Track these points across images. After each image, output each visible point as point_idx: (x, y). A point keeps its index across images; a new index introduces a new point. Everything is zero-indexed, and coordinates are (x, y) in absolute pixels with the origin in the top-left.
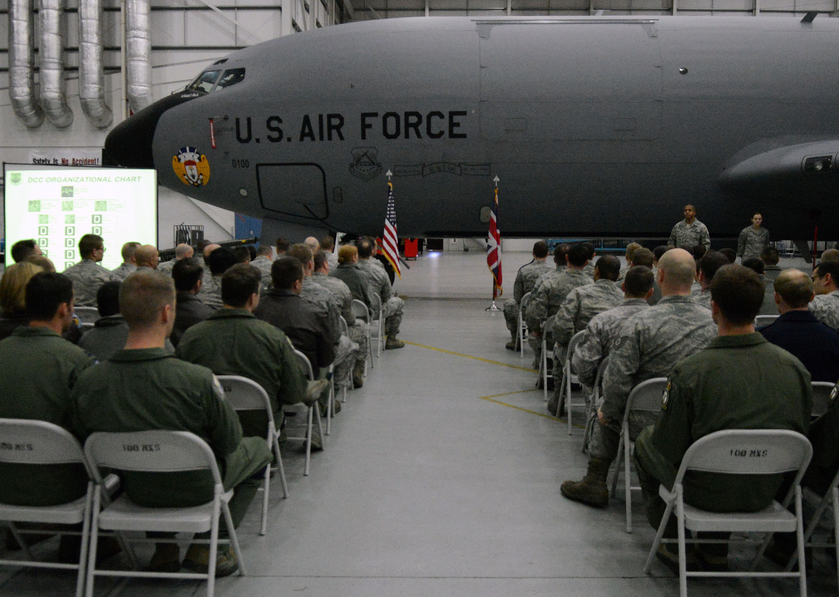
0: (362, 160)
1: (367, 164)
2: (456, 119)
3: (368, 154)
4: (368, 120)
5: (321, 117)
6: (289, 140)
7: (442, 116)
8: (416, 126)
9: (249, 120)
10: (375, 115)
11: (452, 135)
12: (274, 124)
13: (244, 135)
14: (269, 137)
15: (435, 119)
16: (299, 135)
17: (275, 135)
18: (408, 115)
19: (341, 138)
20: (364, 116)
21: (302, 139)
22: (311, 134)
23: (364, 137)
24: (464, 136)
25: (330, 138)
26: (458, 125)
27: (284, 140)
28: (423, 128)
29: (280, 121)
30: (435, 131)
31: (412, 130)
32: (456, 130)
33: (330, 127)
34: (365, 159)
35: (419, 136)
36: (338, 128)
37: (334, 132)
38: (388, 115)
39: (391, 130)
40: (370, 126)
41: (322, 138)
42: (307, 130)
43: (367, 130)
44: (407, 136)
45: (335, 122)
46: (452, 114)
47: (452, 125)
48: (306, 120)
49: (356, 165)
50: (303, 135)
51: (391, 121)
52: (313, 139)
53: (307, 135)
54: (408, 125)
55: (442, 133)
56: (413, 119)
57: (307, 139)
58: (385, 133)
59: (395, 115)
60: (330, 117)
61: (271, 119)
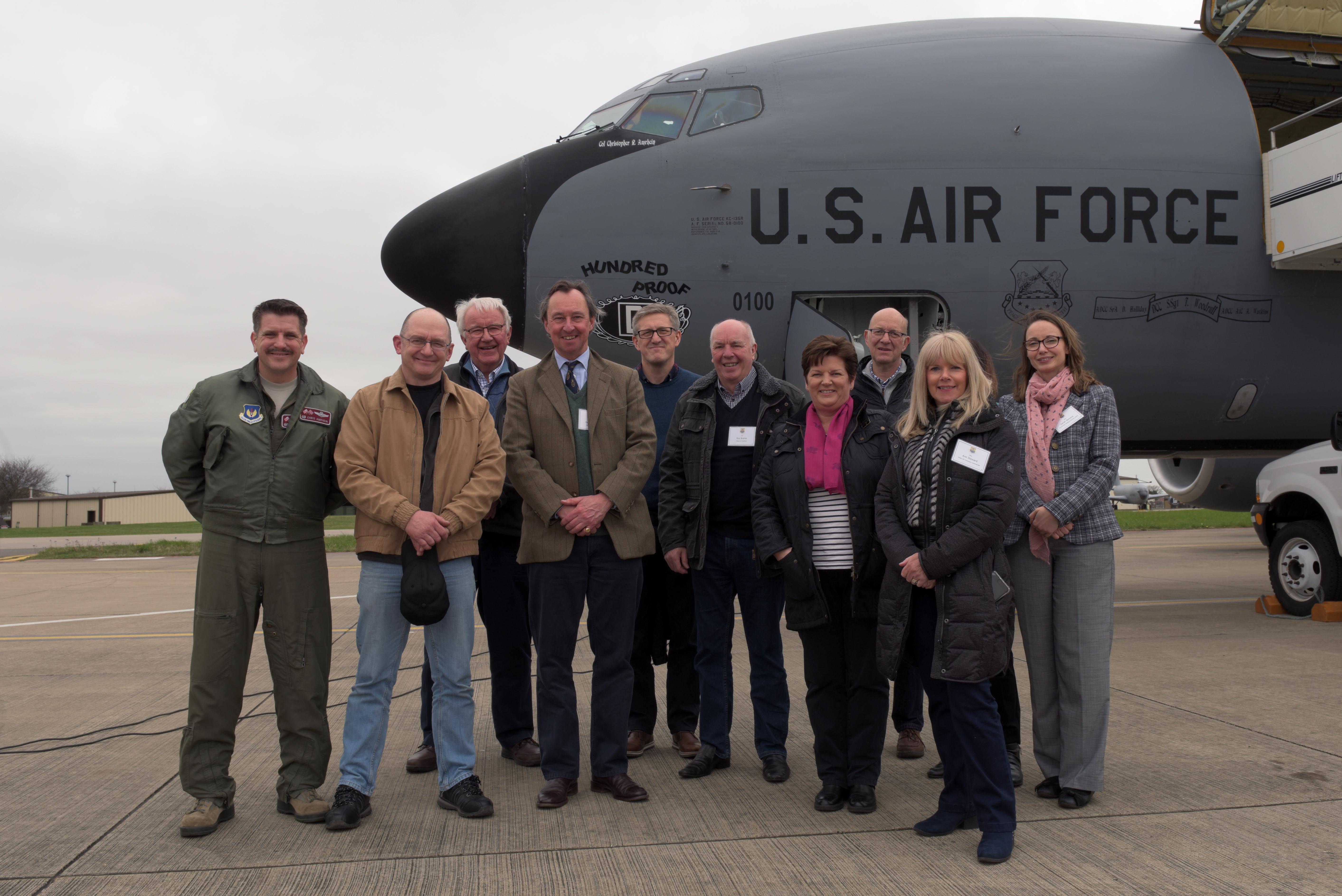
0: (1032, 289)
1: (1042, 295)
2: (1220, 206)
3: (1046, 275)
4: (1051, 202)
5: (950, 192)
6: (877, 238)
7: (1194, 200)
8: (1146, 216)
9: (783, 194)
10: (1066, 191)
11: (1212, 239)
12: (843, 203)
13: (770, 226)
14: (831, 233)
15: (1181, 204)
16: (901, 228)
17: (845, 227)
18: (1130, 193)
19: (995, 237)
20: (1042, 192)
21: (906, 238)
22: (928, 229)
23: (1041, 236)
24: (1232, 240)
25: (969, 237)
26: (1222, 217)
27: (866, 238)
28: (1159, 221)
29: (857, 198)
30: (1181, 229)
31: (1137, 225)
32: (1220, 229)
33: (971, 214)
34: (1039, 285)
35: (1152, 238)
36: (988, 216)
37: (979, 224)
38: (1091, 192)
39: (1098, 224)
40: (1054, 214)
41: (951, 237)
42: (918, 220)
43: (1048, 222)
44: (1128, 237)
45: (982, 203)
46: (1212, 195)
47: (1213, 217)
48: (918, 198)
49: (1019, 297)
50: (910, 229)
51: (1098, 205)
52: (932, 238)
53: (919, 229)
54: (1130, 215)
55: (1193, 233)
56: (1140, 204)
57: (919, 239)
58: (1086, 231)
59: (1104, 192)
60: (971, 192)
61: (838, 192)
